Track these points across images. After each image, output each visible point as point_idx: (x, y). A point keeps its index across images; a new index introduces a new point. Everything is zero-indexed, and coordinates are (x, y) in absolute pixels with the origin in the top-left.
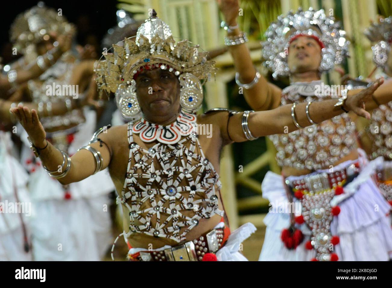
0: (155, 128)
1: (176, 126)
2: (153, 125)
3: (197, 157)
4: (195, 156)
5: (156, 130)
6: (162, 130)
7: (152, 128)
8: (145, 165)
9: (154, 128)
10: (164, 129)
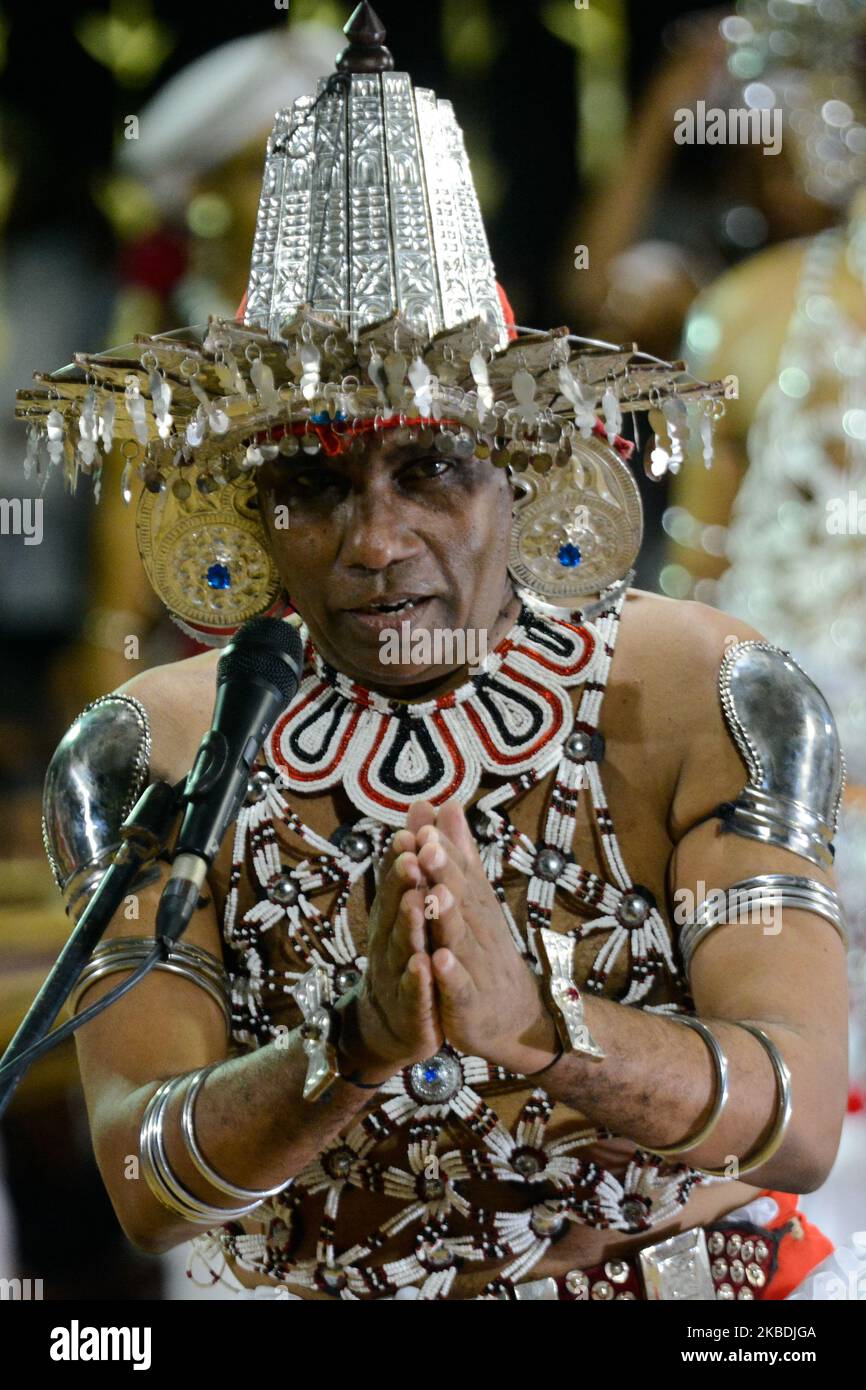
0: (353, 701)
1: (466, 705)
2: (346, 687)
3: (579, 883)
4: (571, 879)
5: (357, 714)
6: (386, 720)
7: (336, 695)
8: (302, 914)
9: (346, 701)
10: (395, 714)
